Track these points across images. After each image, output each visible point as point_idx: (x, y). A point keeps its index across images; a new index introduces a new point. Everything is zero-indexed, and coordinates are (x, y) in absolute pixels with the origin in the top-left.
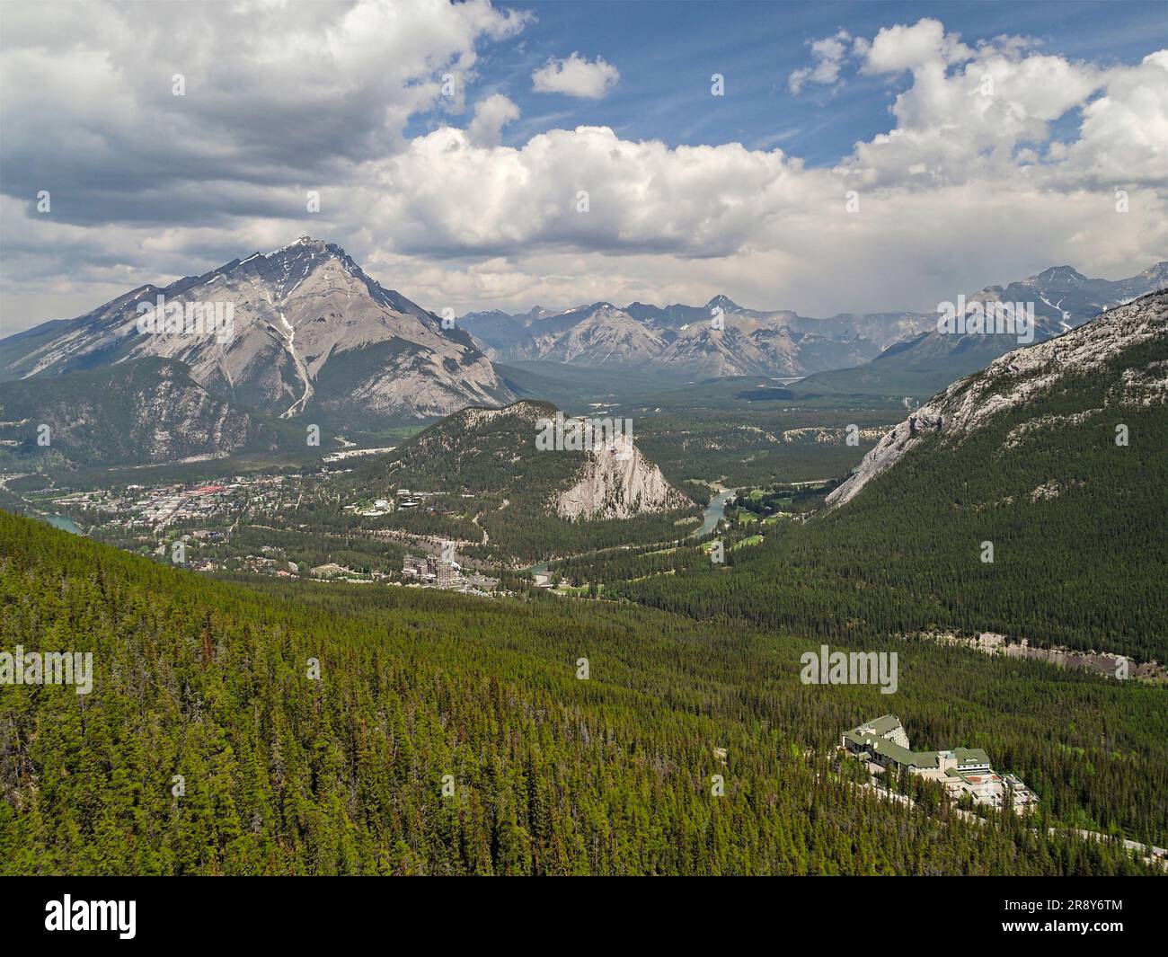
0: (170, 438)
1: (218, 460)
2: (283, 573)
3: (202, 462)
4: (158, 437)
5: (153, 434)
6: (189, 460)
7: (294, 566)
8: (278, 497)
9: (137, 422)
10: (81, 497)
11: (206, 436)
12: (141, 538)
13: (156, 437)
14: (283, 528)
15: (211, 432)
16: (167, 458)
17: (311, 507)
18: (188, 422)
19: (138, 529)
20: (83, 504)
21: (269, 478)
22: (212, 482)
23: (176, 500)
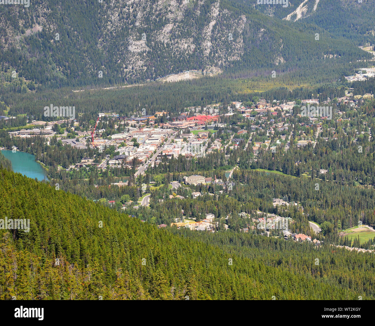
0: (148, 49)
1: (208, 78)
2: (303, 237)
3: (189, 82)
4: (131, 48)
5: (126, 45)
6: (173, 78)
7: (315, 227)
8: (289, 130)
9: (105, 27)
10: (42, 127)
11: (193, 47)
12: (120, 184)
13: (130, 48)
14: (298, 174)
15: (198, 41)
16: (143, 77)
17: (333, 146)
18: (169, 27)
19: (115, 171)
20: (46, 136)
21: (275, 104)
22: (202, 110)
23: (159, 133)
